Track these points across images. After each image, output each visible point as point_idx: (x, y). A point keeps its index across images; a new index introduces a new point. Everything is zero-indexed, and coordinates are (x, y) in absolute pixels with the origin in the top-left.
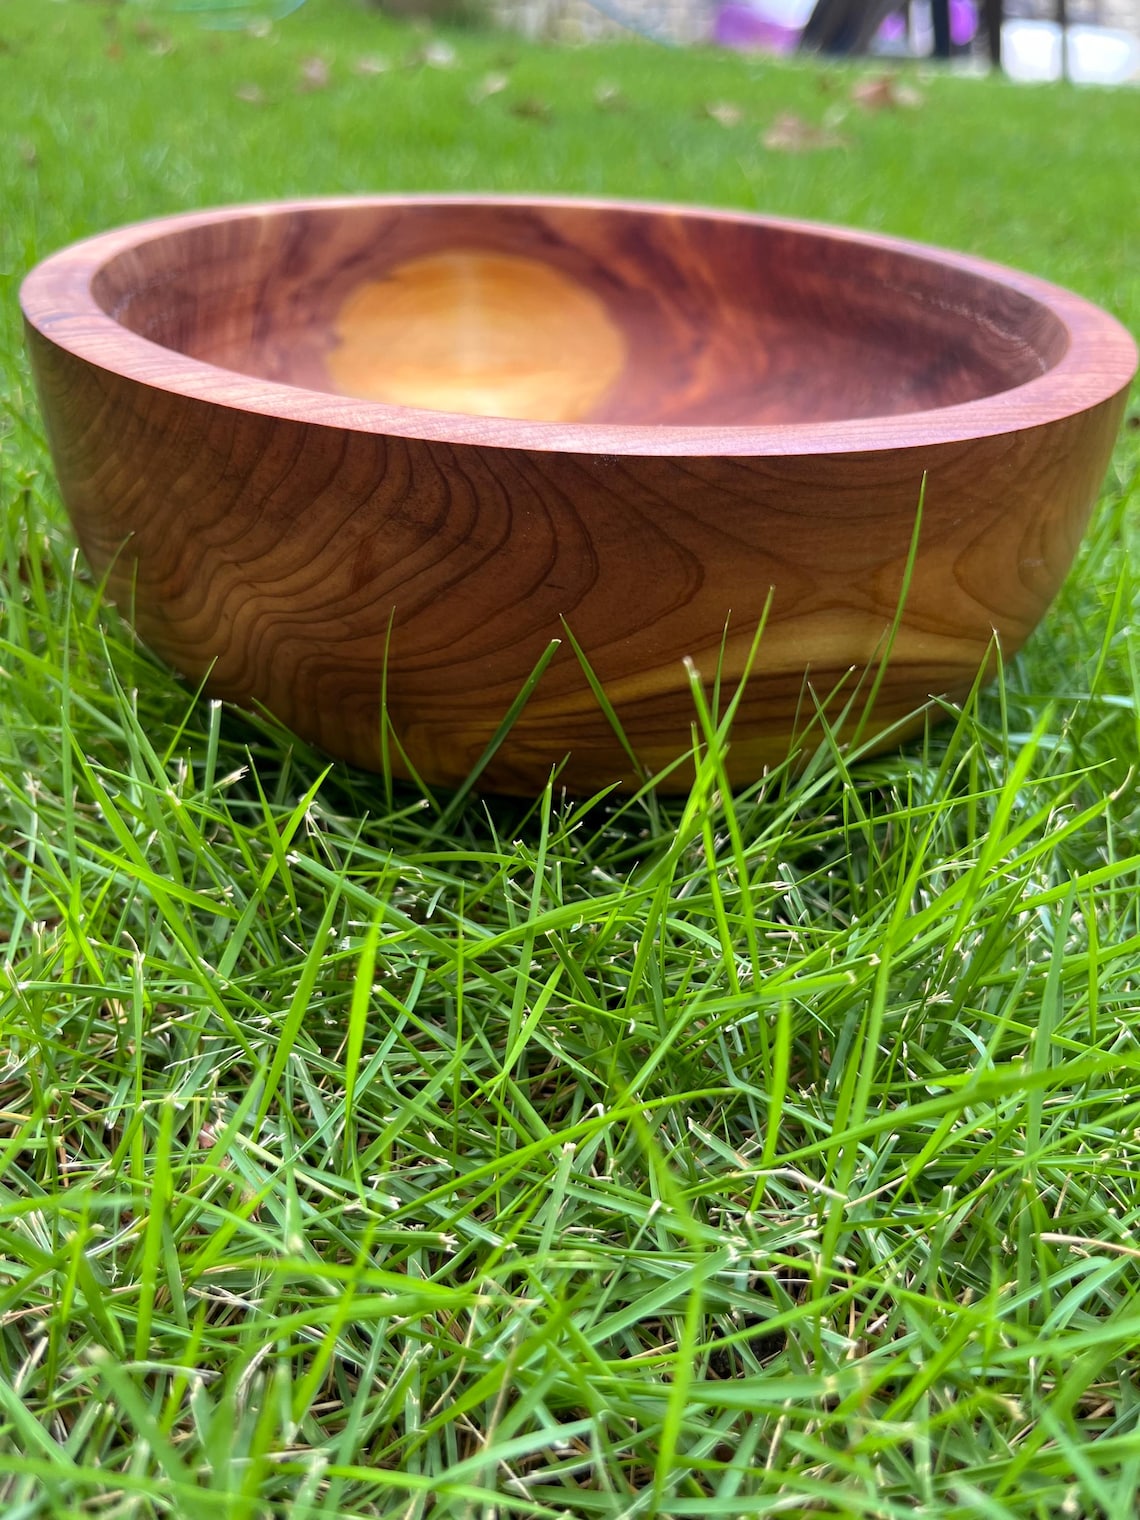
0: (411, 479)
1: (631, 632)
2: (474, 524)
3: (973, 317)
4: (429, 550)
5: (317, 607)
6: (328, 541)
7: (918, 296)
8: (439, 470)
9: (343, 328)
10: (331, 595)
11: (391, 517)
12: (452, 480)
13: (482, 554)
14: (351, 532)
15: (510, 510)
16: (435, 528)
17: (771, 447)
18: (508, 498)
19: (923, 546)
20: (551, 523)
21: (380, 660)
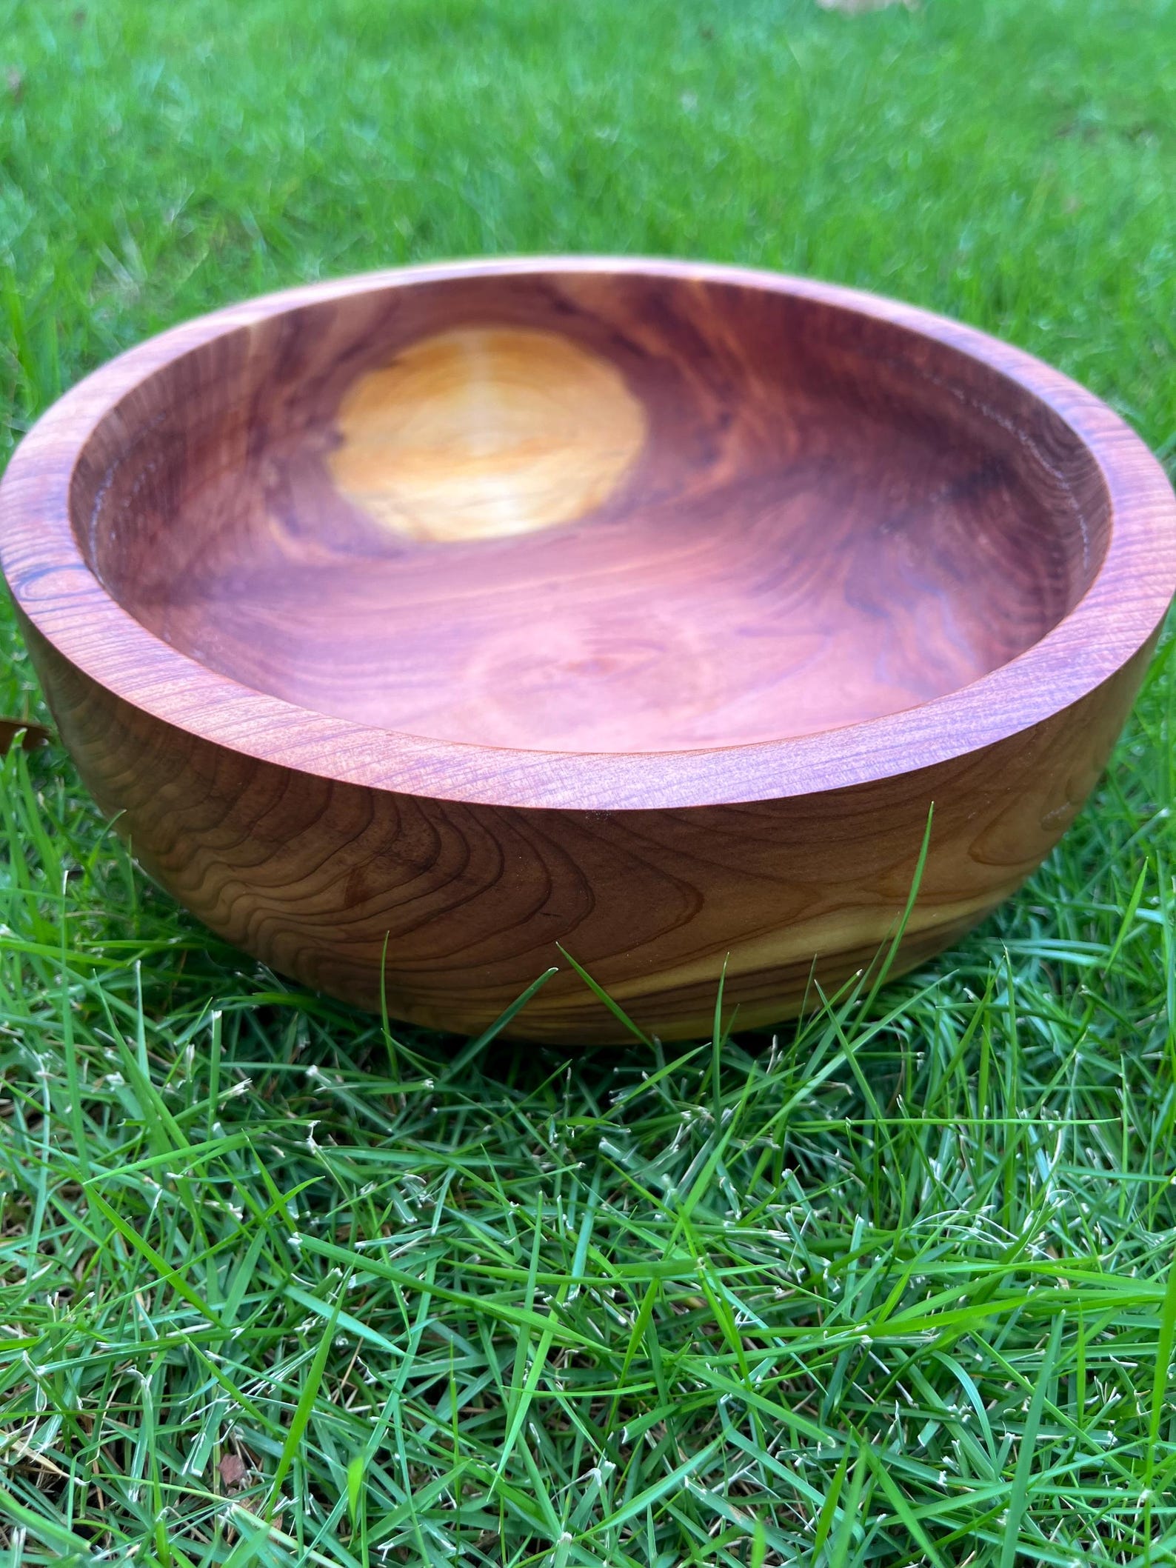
0: (399, 825)
1: (630, 949)
2: (466, 863)
3: (1016, 433)
4: (421, 883)
5: (312, 914)
6: (320, 865)
7: (960, 394)
8: (427, 820)
9: (345, 425)
10: (326, 908)
11: (382, 855)
12: (442, 830)
13: (474, 889)
14: (341, 862)
15: (502, 855)
16: (426, 866)
17: (771, 786)
18: (499, 847)
19: (934, 845)
20: (544, 866)
21: (379, 961)
